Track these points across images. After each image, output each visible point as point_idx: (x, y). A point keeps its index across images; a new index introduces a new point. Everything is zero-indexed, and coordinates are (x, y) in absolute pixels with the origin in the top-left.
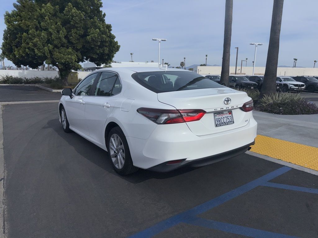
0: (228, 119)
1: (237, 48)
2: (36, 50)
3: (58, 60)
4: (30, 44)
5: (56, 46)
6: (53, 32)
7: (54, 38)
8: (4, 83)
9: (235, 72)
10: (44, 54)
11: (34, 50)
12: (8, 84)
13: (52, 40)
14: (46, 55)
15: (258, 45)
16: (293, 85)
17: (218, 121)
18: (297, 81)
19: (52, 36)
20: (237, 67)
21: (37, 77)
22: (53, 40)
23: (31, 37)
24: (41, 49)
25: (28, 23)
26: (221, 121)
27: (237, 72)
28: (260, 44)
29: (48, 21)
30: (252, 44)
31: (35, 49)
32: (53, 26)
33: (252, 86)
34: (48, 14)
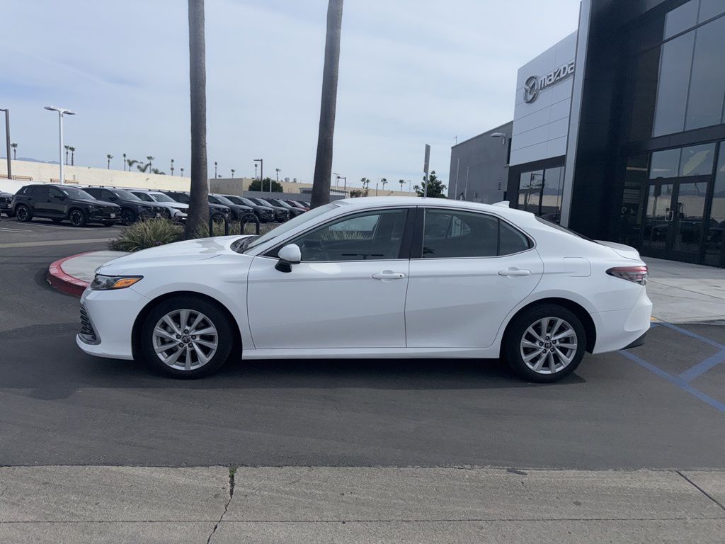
1: (6, 111)
9: (7, 174)
15: (65, 112)
16: (178, 210)
18: (178, 201)
20: (12, 162)
27: (13, 173)
28: (70, 112)
30: (52, 107)
33: (112, 213)
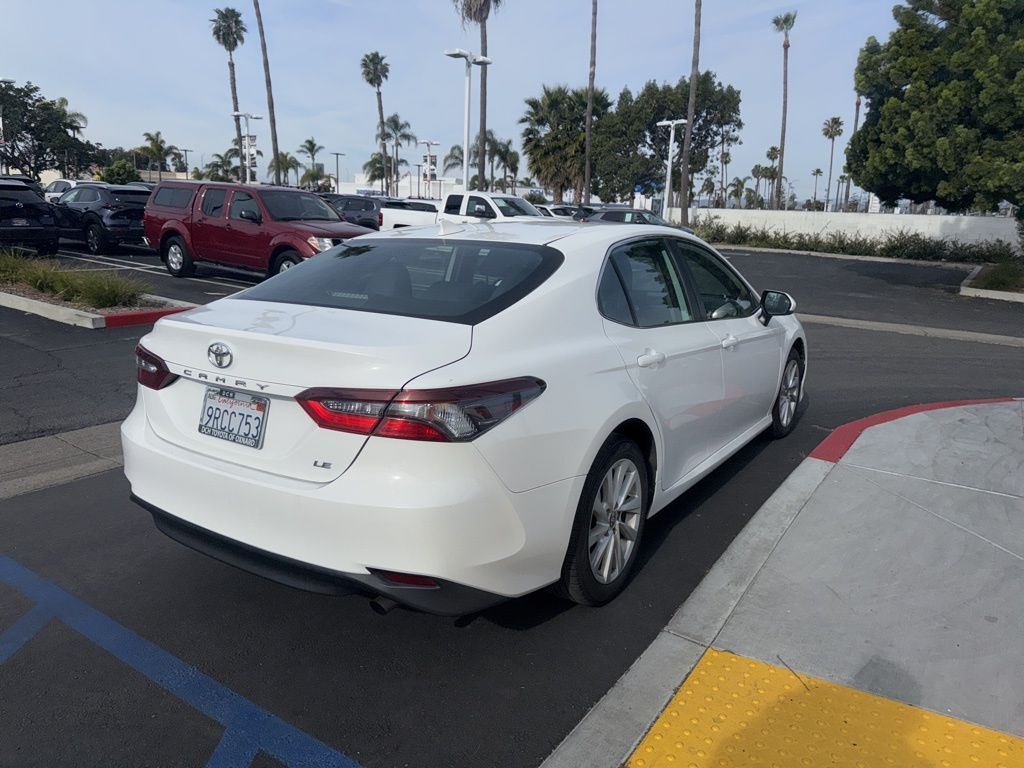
0: (247, 423)
2: (909, 153)
3: (978, 179)
4: (902, 130)
5: (992, 131)
6: (987, 81)
7: (987, 104)
8: (889, 256)
10: (934, 161)
11: (905, 150)
12: (898, 257)
13: (980, 109)
14: (940, 165)
17: (210, 416)
19: (981, 96)
21: (1000, 238)
22: (983, 110)
23: (907, 108)
24: (928, 146)
25: (913, 62)
26: (219, 420)
29: (981, 43)
31: (907, 146)
32: (994, 59)
34: (994, 14)
